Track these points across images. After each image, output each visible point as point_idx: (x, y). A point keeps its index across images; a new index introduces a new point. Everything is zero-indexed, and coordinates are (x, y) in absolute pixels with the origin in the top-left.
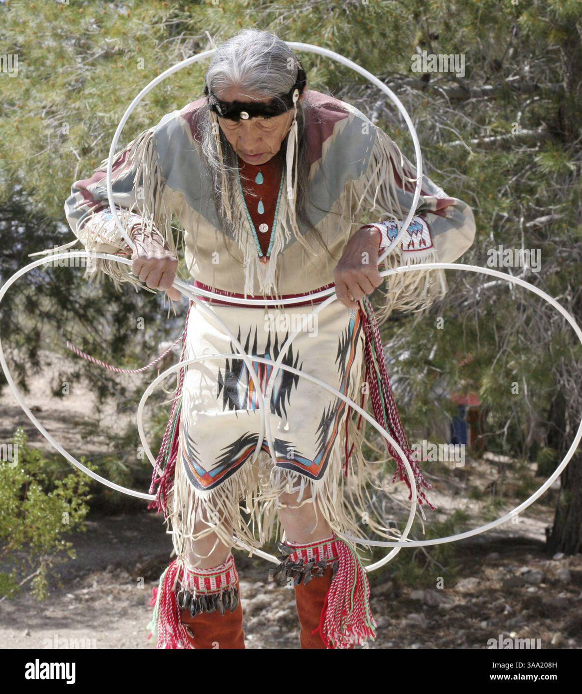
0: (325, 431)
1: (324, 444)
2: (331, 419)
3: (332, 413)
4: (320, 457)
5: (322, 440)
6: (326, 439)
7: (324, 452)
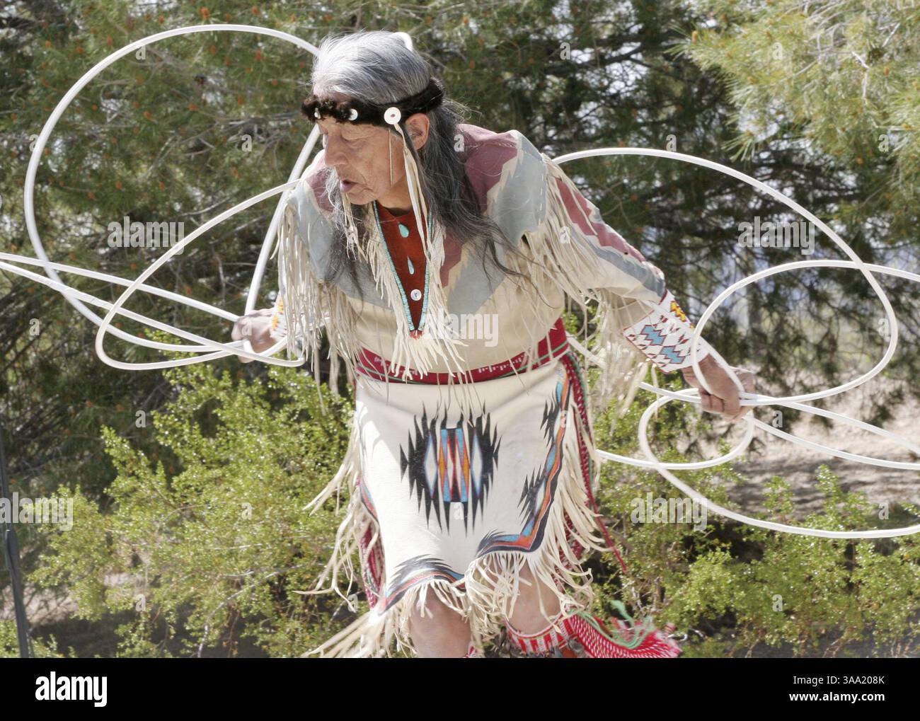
0: (532, 499)
1: (532, 514)
2: (538, 486)
3: (538, 479)
4: (529, 527)
5: (529, 510)
6: (534, 508)
7: (535, 521)
